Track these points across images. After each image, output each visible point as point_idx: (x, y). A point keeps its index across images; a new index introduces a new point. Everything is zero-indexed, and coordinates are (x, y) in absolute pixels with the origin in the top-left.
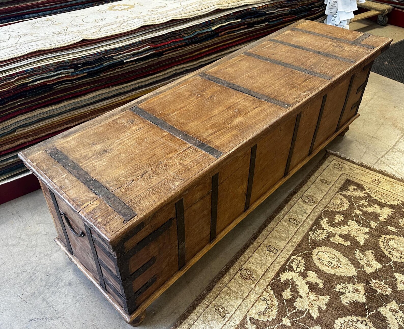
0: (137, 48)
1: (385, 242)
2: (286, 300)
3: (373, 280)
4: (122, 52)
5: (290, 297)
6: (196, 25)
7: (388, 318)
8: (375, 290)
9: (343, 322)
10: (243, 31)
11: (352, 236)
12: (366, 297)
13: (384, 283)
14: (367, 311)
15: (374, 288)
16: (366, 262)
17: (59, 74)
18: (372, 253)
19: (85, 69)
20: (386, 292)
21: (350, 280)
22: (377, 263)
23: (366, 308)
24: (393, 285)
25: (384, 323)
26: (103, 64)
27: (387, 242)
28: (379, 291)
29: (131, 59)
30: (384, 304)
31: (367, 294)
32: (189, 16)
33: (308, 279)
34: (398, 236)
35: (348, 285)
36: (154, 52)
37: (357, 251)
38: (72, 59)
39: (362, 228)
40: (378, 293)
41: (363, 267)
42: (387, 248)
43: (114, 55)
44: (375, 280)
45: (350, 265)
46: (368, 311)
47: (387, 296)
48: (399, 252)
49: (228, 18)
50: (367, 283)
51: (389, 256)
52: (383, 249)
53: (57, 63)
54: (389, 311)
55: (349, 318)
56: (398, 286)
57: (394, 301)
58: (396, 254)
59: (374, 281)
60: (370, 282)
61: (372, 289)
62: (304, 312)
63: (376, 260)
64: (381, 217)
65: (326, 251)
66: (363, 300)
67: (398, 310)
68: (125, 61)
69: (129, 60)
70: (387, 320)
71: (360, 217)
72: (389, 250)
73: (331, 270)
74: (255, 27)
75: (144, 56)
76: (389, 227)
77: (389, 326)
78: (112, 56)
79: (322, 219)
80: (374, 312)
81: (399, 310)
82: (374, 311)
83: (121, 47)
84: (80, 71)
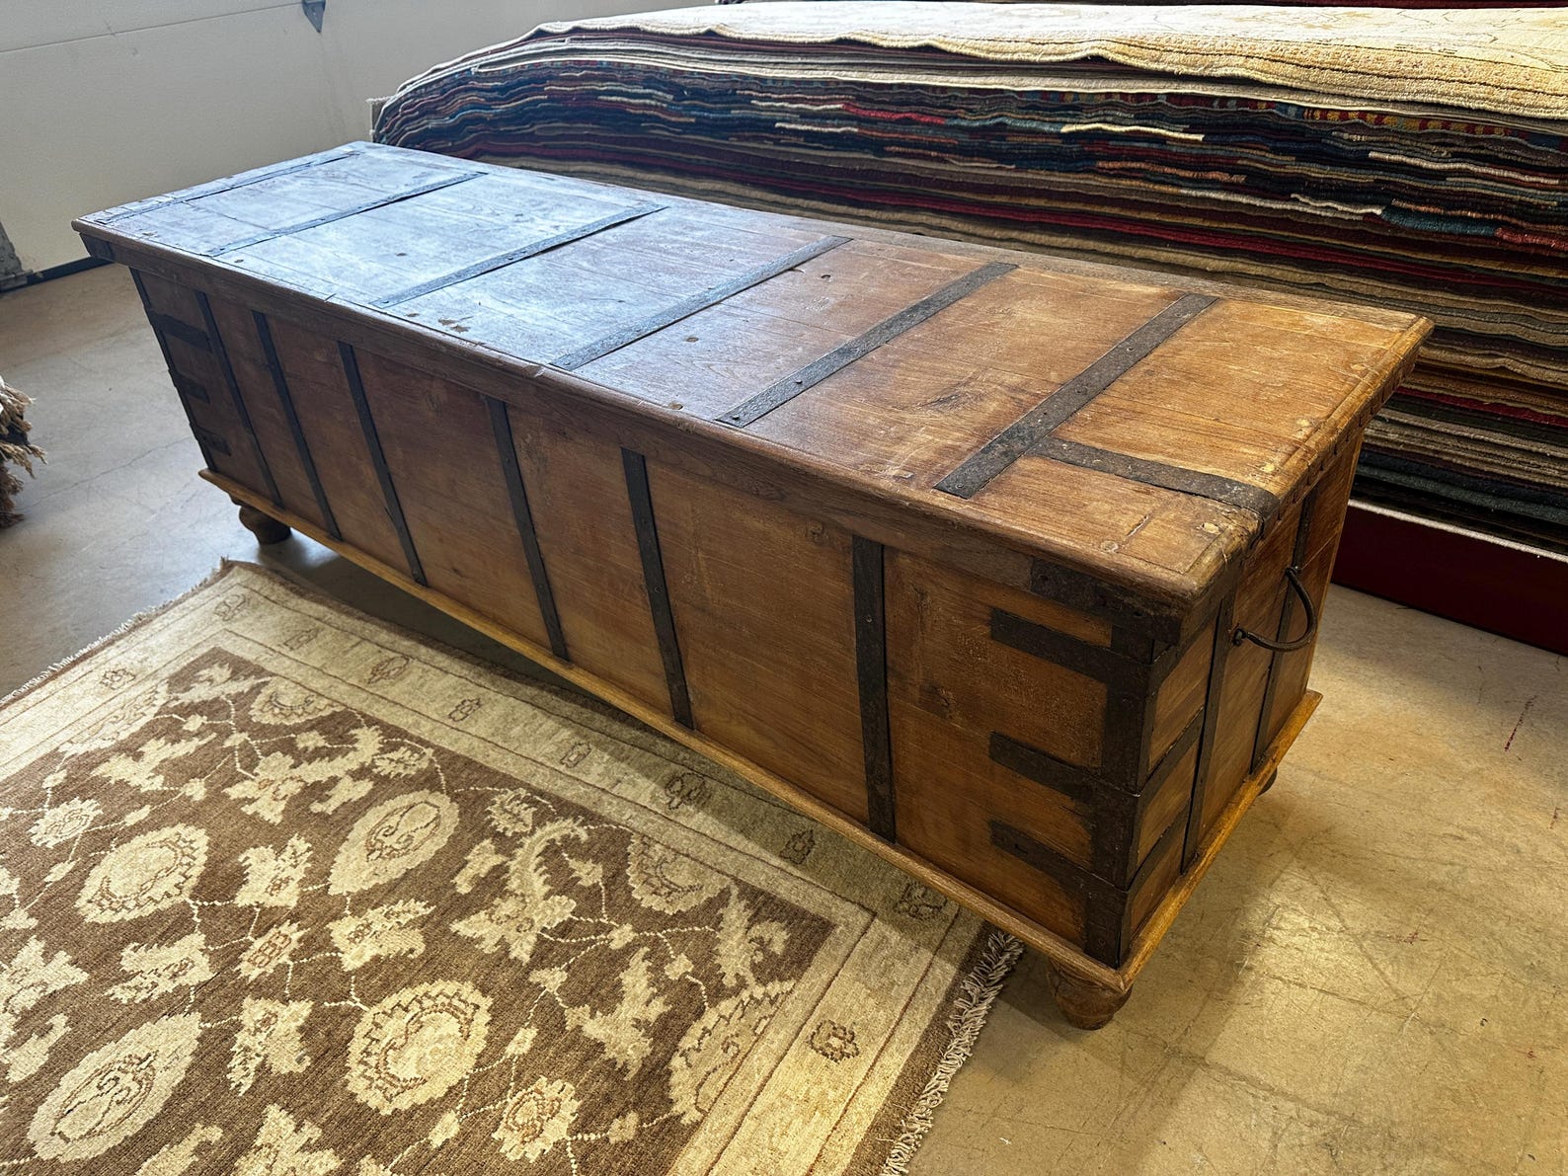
0: (813, 100)
1: (455, 1002)
2: (293, 739)
3: (301, 933)
4: (776, 96)
5: (301, 746)
6: (1002, 91)
7: (165, 951)
8: (266, 931)
9: (194, 845)
10: (1222, 196)
11: (495, 902)
12: (251, 906)
13: (280, 961)
14: (206, 904)
15: (273, 931)
16: (377, 927)
17: (649, 96)
18: (412, 951)
19: (694, 107)
20: (249, 961)
21: (320, 873)
22: (367, 958)
23: (216, 902)
24: (264, 989)
25: (154, 936)
26: (729, 110)
27: (454, 1012)
28: (258, 943)
29: (793, 126)
30: (212, 949)
31: (258, 910)
32: (989, 52)
33: (347, 781)
34: (480, 1056)
35: (302, 867)
36: (856, 130)
37: (425, 907)
38: (675, 70)
39: (533, 939)
40: (252, 939)
41: (355, 913)
42: (427, 1003)
43: (754, 93)
44: (300, 941)
45: (373, 882)
46: (203, 906)
47: (237, 961)
48: (402, 1041)
49: (1144, 108)
50: (294, 917)
51: (389, 1002)
52: (420, 990)
53: (649, 67)
54: (185, 956)
55: (203, 859)
56: (262, 1002)
57: (211, 976)
58: (392, 1028)
59: (295, 937)
60: (295, 925)
61: (271, 926)
62: (251, 771)
63: (376, 959)
64: (592, 1016)
65: (437, 825)
66: (243, 898)
67: (181, 980)
68: (778, 125)
69: (787, 126)
70: (159, 946)
71: (593, 942)
72: (415, 1008)
73: (364, 833)
74: (1296, 200)
75: (826, 130)
76: (532, 1033)
77: (143, 948)
78: (751, 97)
79: (583, 824)
80: (195, 919)
81: (177, 984)
82: (199, 921)
83: (775, 80)
84: (684, 106)
